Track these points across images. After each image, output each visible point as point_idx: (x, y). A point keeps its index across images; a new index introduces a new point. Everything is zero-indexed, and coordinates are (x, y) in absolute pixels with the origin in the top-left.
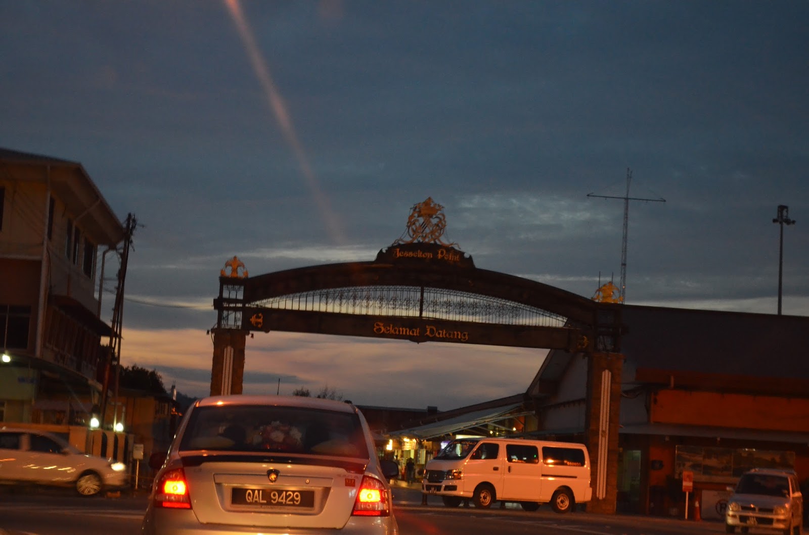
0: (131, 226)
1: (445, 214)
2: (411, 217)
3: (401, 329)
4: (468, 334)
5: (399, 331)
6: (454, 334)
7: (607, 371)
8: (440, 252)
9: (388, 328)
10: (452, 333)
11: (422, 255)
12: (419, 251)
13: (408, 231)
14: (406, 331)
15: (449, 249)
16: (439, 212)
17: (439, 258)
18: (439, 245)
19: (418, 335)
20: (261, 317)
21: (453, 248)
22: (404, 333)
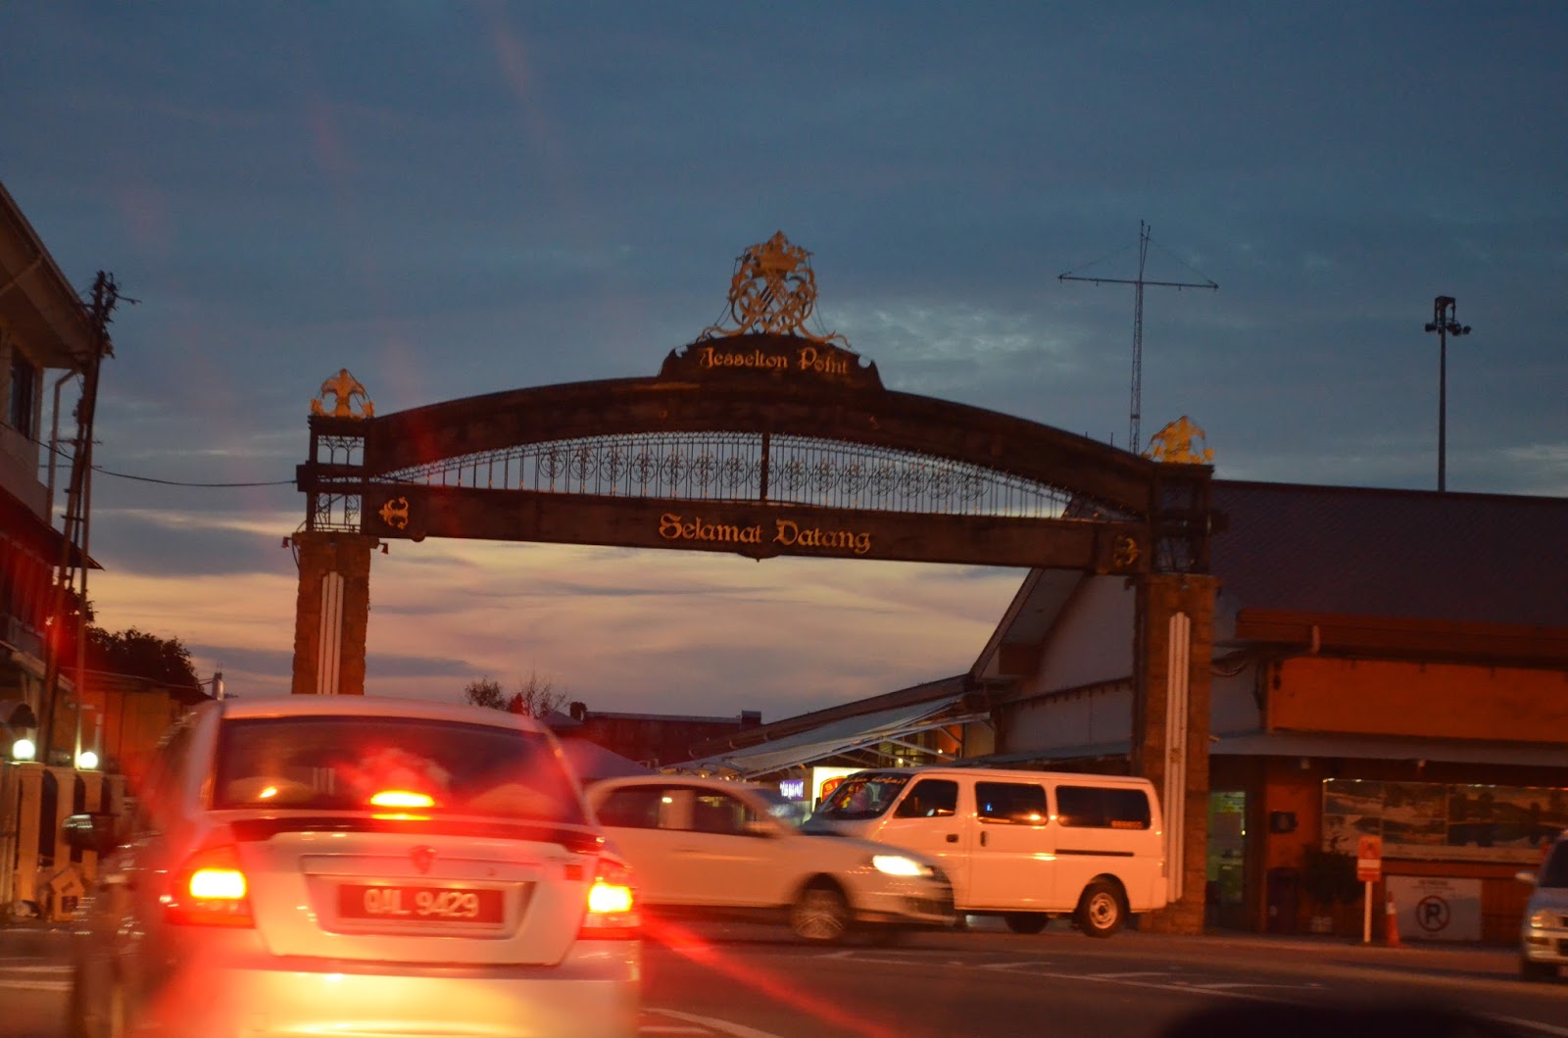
0: (104, 302)
1: (814, 269)
2: (736, 279)
3: (720, 528)
4: (870, 538)
5: (716, 533)
6: (838, 538)
7: (1180, 616)
8: (804, 354)
9: (692, 527)
10: (834, 535)
11: (764, 361)
12: (758, 352)
13: (733, 310)
14: (732, 532)
15: (824, 348)
16: (799, 266)
17: (803, 367)
18: (801, 339)
19: (758, 540)
20: (404, 505)
21: (832, 347)
22: (728, 538)
